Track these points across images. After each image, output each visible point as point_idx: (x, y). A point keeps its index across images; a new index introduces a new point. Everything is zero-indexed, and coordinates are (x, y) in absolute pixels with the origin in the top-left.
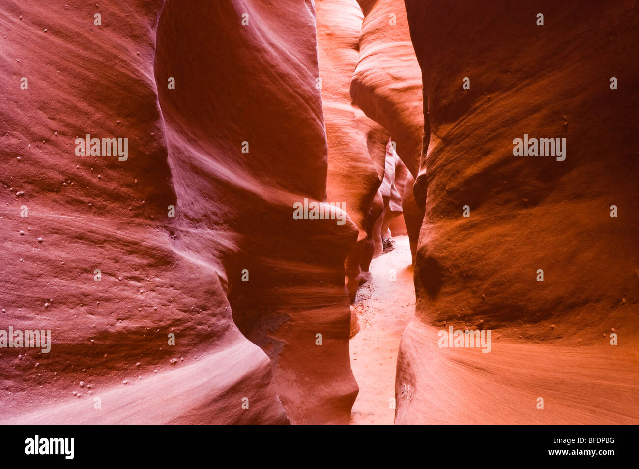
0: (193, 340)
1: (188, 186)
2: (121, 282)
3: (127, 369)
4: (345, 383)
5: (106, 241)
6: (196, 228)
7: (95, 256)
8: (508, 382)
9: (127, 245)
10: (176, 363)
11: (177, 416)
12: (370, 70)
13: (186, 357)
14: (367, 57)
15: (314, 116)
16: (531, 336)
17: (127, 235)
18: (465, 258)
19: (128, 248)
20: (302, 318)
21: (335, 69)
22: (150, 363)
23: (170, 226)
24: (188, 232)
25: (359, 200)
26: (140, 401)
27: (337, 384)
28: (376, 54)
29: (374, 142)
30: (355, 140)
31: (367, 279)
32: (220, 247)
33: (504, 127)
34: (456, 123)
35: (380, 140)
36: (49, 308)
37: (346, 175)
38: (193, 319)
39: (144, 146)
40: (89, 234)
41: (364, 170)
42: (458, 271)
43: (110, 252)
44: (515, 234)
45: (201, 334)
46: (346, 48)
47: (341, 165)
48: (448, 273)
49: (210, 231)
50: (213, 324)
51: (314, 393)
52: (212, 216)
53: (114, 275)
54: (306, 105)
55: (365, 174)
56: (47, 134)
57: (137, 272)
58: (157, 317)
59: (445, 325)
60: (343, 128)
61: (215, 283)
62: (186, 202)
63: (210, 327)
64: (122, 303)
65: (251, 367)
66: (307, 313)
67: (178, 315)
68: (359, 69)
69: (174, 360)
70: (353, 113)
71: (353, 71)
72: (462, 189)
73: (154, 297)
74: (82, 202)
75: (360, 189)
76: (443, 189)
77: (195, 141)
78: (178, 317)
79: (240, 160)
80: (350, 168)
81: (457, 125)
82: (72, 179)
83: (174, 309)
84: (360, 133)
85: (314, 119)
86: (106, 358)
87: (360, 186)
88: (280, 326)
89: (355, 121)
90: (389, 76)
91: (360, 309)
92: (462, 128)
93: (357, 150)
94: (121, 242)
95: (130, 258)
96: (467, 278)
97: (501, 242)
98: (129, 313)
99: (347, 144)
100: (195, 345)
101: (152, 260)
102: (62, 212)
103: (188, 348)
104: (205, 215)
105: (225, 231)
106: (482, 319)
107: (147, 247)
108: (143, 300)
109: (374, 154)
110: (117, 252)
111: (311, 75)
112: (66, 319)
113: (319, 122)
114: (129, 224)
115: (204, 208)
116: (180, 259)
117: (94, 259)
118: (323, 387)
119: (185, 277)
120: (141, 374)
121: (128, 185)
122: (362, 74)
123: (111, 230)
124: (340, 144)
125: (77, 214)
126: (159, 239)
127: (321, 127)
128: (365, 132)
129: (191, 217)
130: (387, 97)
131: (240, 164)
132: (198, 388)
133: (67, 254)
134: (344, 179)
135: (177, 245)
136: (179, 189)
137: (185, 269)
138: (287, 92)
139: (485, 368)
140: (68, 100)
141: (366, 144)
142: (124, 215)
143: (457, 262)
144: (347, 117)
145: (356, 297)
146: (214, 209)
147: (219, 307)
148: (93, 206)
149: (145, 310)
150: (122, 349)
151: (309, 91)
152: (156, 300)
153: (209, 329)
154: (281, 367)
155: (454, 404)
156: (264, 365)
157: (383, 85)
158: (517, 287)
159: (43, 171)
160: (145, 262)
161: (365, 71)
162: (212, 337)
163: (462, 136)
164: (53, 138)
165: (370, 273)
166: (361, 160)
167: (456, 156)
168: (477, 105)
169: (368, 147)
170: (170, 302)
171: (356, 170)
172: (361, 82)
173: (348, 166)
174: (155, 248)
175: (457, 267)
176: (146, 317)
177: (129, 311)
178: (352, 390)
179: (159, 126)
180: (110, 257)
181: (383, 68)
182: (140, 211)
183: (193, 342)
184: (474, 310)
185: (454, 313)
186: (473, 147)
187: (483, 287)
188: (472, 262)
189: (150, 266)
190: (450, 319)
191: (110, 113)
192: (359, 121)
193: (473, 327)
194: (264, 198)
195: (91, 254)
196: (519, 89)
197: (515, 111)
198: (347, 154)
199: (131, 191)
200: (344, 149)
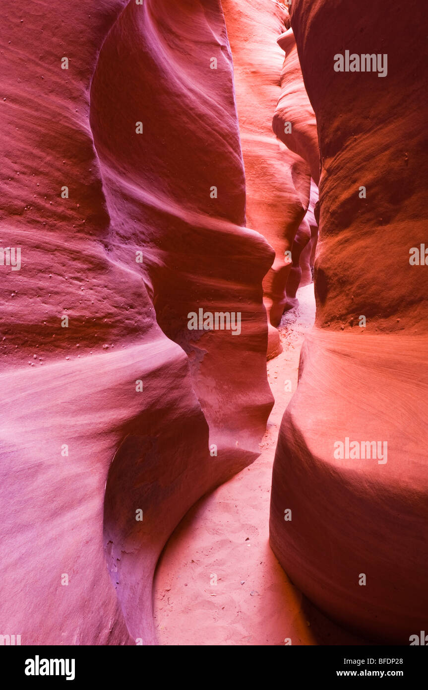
0: (122, 331)
1: (119, 210)
2: (67, 281)
3: (69, 348)
4: (261, 394)
5: (56, 250)
6: (126, 244)
7: (48, 261)
8: (364, 364)
9: (71, 254)
10: (107, 348)
11: (106, 387)
12: (289, 107)
13: (115, 344)
14: (287, 95)
15: (231, 150)
16: (384, 328)
17: (72, 246)
18: (341, 267)
19: (73, 256)
21: (260, 104)
22: (87, 346)
23: (105, 240)
24: (119, 247)
25: (284, 227)
26: (78, 373)
27: (254, 394)
28: (295, 92)
29: (299, 174)
30: (280, 171)
31: (293, 304)
32: (147, 260)
33: (365, 161)
34: (334, 158)
35: (305, 171)
36: (15, 297)
37: (272, 204)
38: (123, 314)
40: (43, 244)
41: (289, 199)
42: (337, 278)
43: (59, 258)
44: (373, 246)
45: (129, 328)
46: (270, 84)
47: (267, 195)
48: (331, 281)
49: (137, 247)
50: (139, 320)
51: (232, 401)
52: (139, 234)
53: (62, 275)
54: (224, 141)
55: (289, 203)
56: (12, 174)
57: (80, 274)
58: (94, 309)
59: (329, 325)
60: (269, 160)
61: (141, 287)
62: (118, 223)
63: (136, 322)
64: (68, 297)
65: (170, 358)
67: (110, 309)
68: (280, 106)
69: (106, 346)
70: (278, 146)
71: (276, 106)
72: (339, 211)
73: (91, 294)
74: (38, 222)
75: (285, 217)
76: (328, 211)
77: (124, 174)
78: (110, 311)
79: (164, 189)
80: (275, 197)
82: (31, 205)
83: (108, 304)
84: (285, 164)
85: (231, 153)
86: (54, 338)
87: (284, 214)
88: (202, 336)
89: (280, 153)
90: (307, 113)
91: (284, 332)
92: (338, 162)
93: (281, 181)
94: (67, 251)
95: (74, 263)
96: (343, 283)
97: (364, 253)
98: (73, 305)
99: (272, 175)
100: (123, 336)
101: (91, 266)
102: (24, 229)
103: (118, 338)
104: (133, 234)
105: (151, 248)
106: (352, 317)
107: (86, 255)
108: (83, 296)
109: (299, 185)
110: (64, 258)
111: (228, 114)
112: (27, 306)
113: (237, 155)
114: (73, 237)
115: (133, 228)
116: (113, 266)
117: (47, 263)
118: (240, 395)
119: (116, 281)
120: (80, 354)
121: (72, 209)
122: (282, 111)
123: (60, 241)
124: (265, 174)
125: (35, 230)
126: (96, 249)
127: (238, 160)
128: (290, 164)
129: (122, 235)
130: (304, 133)
131: (164, 192)
132: (124, 368)
133: (28, 258)
134: (270, 208)
135: (110, 256)
136: (111, 212)
137: (117, 274)
138: (205, 130)
139: (349, 354)
140: (25, 149)
141: (290, 175)
142: (69, 231)
143: (336, 271)
144: (272, 149)
145: (282, 321)
146: (142, 229)
147: (144, 307)
148: (46, 224)
149: (85, 303)
150: (67, 332)
151: (226, 129)
152: (93, 296)
153: (136, 324)
154: (203, 374)
155: (324, 383)
156: (181, 359)
157: (302, 121)
158: (374, 288)
159: (10, 200)
160: (85, 266)
161: (285, 108)
162: (138, 331)
163: (338, 168)
164: (16, 176)
165: (297, 300)
166: (285, 190)
167: (335, 184)
168: (348, 143)
169: (293, 178)
170: (104, 299)
171: (281, 199)
172: (282, 118)
173: (273, 195)
174: (93, 257)
175: (336, 275)
176: (85, 308)
177: (73, 303)
178: (268, 401)
179: (95, 162)
180: (59, 261)
181: (302, 106)
182: (82, 228)
183: (122, 333)
184: (347, 309)
185: (335, 314)
186: (346, 177)
187: (353, 290)
188: (346, 270)
189: (89, 270)
190: (332, 320)
191: (57, 156)
192: (284, 153)
193: (347, 324)
194: (186, 221)
195: (45, 259)
196: (375, 131)
197: (373, 148)
198: (272, 184)
199: (74, 213)
200: (269, 179)
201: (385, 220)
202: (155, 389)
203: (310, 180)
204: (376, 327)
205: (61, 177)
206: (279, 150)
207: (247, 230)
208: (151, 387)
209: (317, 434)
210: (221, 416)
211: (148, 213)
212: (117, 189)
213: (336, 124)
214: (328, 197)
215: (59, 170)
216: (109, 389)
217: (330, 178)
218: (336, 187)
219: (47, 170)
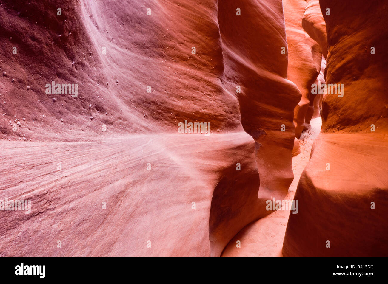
0: (226, 124)
1: (227, 64)
2: (205, 95)
4: (287, 172)
5: (201, 80)
6: (229, 81)
8: (342, 147)
9: (207, 83)
10: (219, 131)
11: (218, 150)
12: (311, 14)
13: (223, 130)
15: (281, 37)
16: (353, 130)
17: (208, 79)
19: (208, 84)
20: (271, 134)
21: (295, 11)
23: (221, 78)
24: (227, 83)
25: (306, 82)
27: (284, 172)
29: (316, 52)
30: (305, 49)
31: (308, 128)
33: (348, 49)
35: (319, 51)
36: (182, 99)
37: (300, 68)
38: (227, 116)
39: (215, 47)
40: (196, 76)
41: (310, 66)
43: (202, 84)
45: (229, 123)
47: (298, 63)
48: (330, 108)
49: (234, 84)
51: (272, 174)
52: (235, 78)
53: (202, 92)
54: (278, 32)
55: (310, 68)
56: (183, 41)
57: (210, 93)
58: (215, 111)
59: (328, 131)
60: (299, 43)
62: (227, 71)
63: (233, 121)
64: (204, 103)
66: (273, 132)
68: (306, 13)
69: (219, 130)
70: (304, 35)
73: (215, 103)
74: (194, 65)
76: (330, 73)
77: (229, 46)
78: (222, 113)
80: (302, 64)
81: (335, 47)
82: (191, 57)
83: (221, 110)
84: (308, 46)
85: (281, 39)
87: (307, 75)
89: (305, 39)
91: (302, 142)
92: (336, 49)
93: (306, 55)
95: (208, 87)
96: (336, 108)
97: (346, 94)
99: (301, 52)
100: (226, 127)
101: (215, 90)
102: (188, 68)
103: (224, 127)
104: (233, 77)
105: (240, 85)
106: (339, 125)
107: (214, 84)
108: (211, 103)
109: (315, 59)
110: (204, 84)
111: (280, 18)
112: (187, 104)
113: (284, 40)
114: (208, 75)
115: (233, 74)
116: (224, 91)
117: (197, 85)
118: (276, 171)
119: (226, 99)
121: (209, 61)
122: (307, 16)
123: (202, 76)
124: (297, 51)
125: (192, 69)
126: (217, 81)
127: (285, 42)
128: (311, 46)
129: (228, 77)
130: (319, 29)
131: (247, 57)
132: (226, 142)
133: (189, 82)
134: (299, 70)
135: (223, 86)
137: (226, 96)
138: (269, 26)
140: (189, 30)
141: (311, 52)
142: (207, 71)
144: (301, 37)
145: (301, 136)
146: (236, 75)
147: (237, 114)
148: (197, 67)
149: (212, 107)
151: (279, 26)
152: (215, 105)
153: (232, 122)
154: (258, 157)
157: (318, 23)
159: (182, 54)
160: (213, 90)
162: (233, 126)
163: (336, 52)
164: (185, 43)
165: (310, 125)
166: (308, 61)
168: (340, 40)
169: (312, 54)
170: (220, 107)
171: (305, 66)
172: (307, 19)
174: (216, 85)
175: (333, 105)
176: (211, 110)
177: (207, 106)
178: (290, 177)
179: (220, 40)
182: (212, 71)
184: (337, 122)
185: (331, 125)
186: (339, 56)
187: (340, 112)
188: (337, 102)
189: (214, 91)
190: (329, 128)
191: (203, 35)
192: (308, 39)
193: (336, 129)
194: (257, 73)
195: (196, 84)
196: (353, 35)
197: (352, 43)
198: (301, 57)
199: (209, 63)
200: (299, 54)
201: (356, 79)
202: (239, 155)
203: (322, 56)
204: (349, 130)
205: (205, 45)
206: (305, 37)
207: (288, 81)
208: (237, 154)
209: (318, 178)
210: (266, 181)
211: (239, 67)
212: (226, 53)
213: (335, 29)
214: (331, 66)
215: (204, 42)
216: (219, 150)
217: (332, 56)
218: (335, 61)
219: (199, 41)
